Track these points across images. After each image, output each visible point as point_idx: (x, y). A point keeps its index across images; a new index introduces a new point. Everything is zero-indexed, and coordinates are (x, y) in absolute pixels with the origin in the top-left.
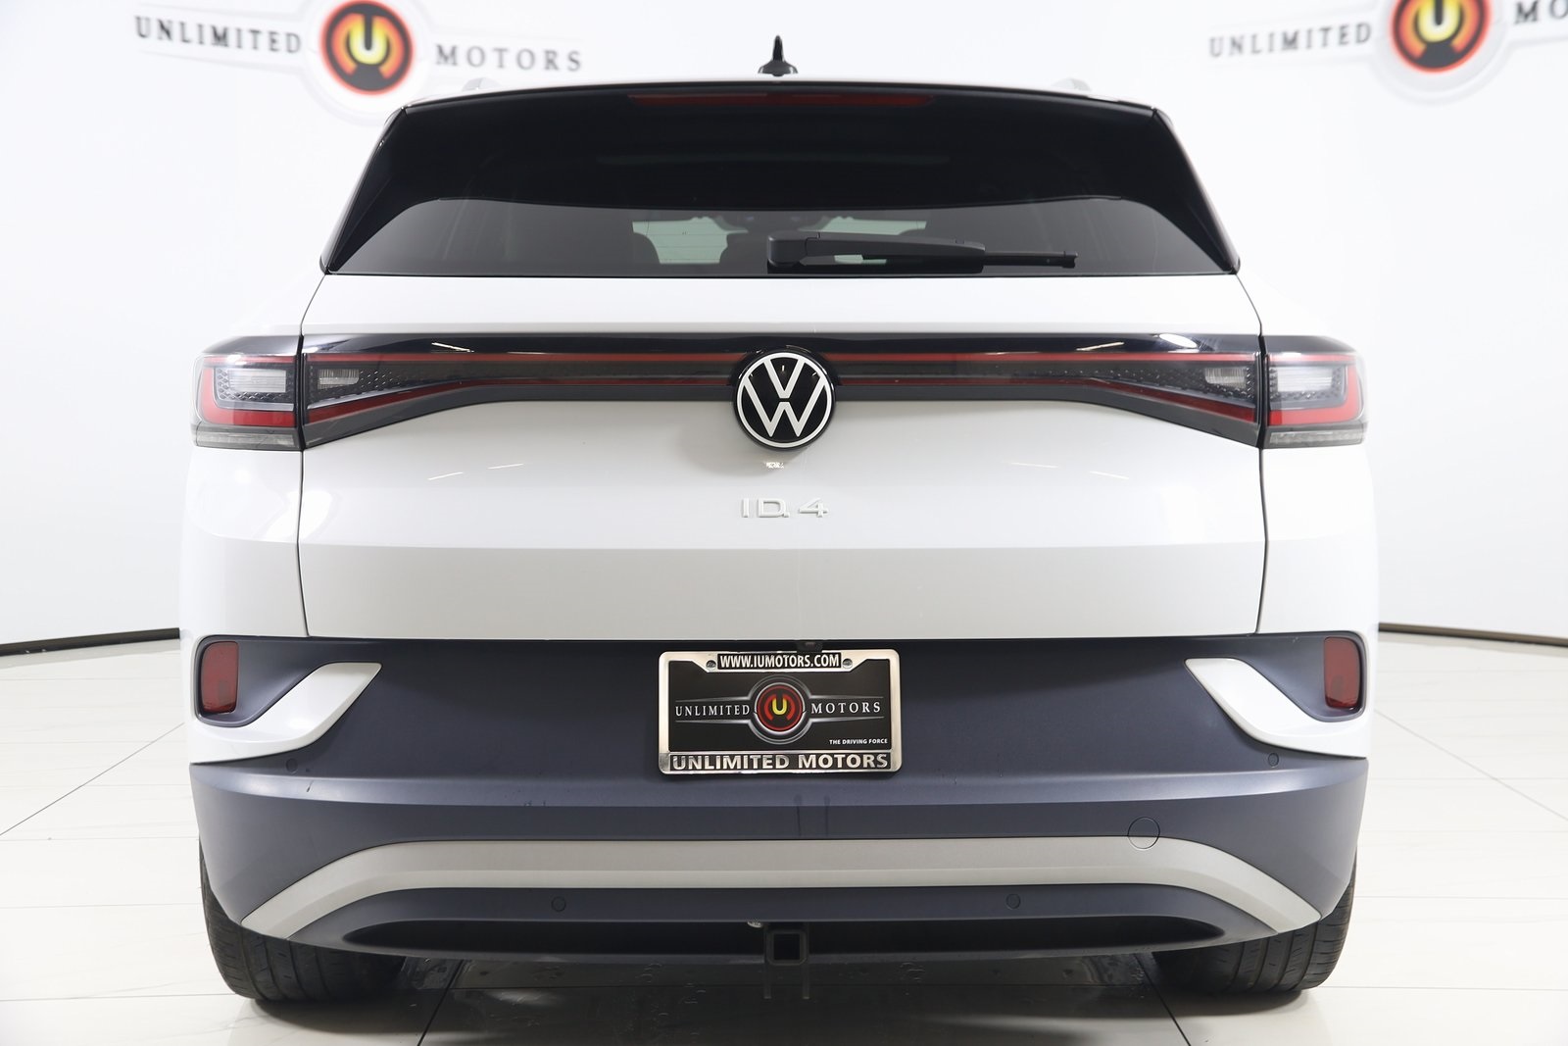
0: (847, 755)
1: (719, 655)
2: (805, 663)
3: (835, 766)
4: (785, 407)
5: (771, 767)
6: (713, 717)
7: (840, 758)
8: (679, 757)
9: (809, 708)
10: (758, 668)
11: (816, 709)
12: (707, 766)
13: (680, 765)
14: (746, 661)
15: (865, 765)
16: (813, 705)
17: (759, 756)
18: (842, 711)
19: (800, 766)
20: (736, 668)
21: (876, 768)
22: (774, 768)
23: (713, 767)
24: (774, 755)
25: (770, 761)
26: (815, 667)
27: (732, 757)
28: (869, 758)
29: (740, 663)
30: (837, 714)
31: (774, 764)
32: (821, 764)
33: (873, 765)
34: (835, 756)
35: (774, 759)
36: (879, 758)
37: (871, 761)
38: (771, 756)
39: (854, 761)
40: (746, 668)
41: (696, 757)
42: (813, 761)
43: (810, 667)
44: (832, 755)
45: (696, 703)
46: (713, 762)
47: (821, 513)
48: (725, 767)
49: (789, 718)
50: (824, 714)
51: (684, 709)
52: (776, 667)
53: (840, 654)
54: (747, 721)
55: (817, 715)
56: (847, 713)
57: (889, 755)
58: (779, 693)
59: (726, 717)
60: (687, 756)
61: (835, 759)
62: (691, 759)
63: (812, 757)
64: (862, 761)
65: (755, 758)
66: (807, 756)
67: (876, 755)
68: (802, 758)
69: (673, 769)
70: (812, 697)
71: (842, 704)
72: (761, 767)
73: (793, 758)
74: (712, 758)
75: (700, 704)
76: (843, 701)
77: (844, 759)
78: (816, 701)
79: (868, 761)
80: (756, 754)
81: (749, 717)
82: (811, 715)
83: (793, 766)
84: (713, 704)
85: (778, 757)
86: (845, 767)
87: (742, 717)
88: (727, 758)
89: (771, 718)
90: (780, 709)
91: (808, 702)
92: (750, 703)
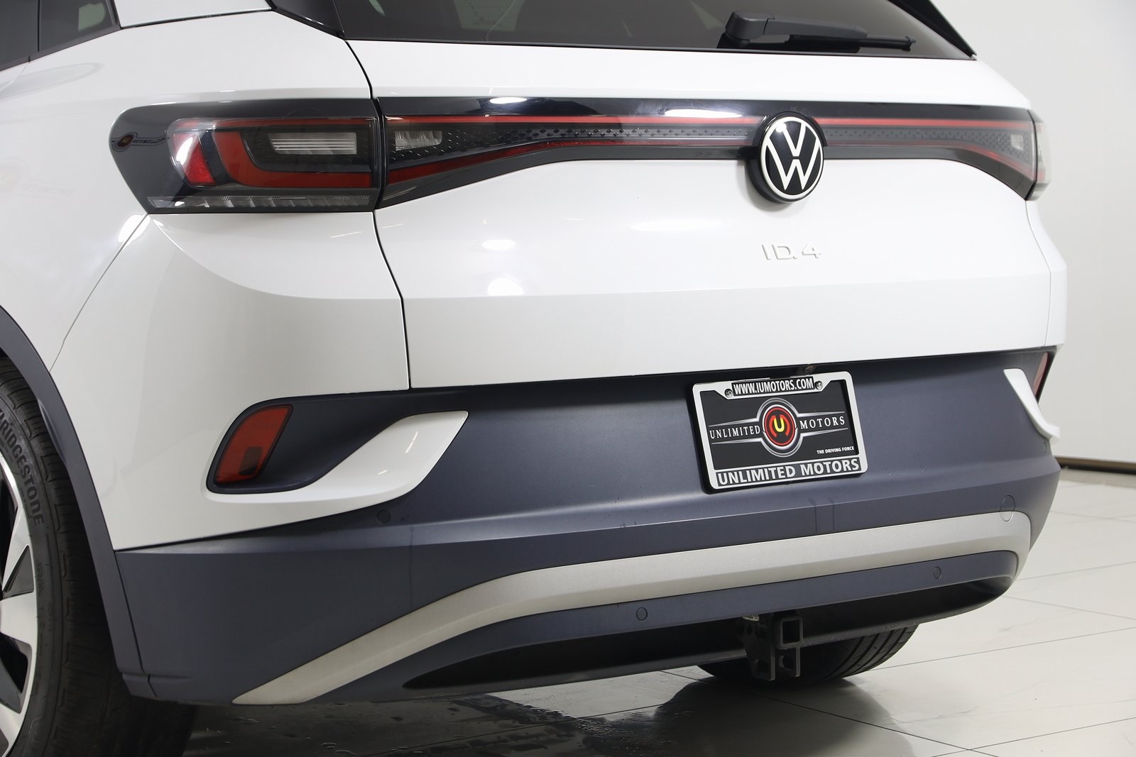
0: (832, 461)
1: (733, 384)
2: (791, 387)
3: (825, 472)
4: (796, 164)
5: (784, 477)
6: (736, 438)
7: (827, 464)
8: (722, 473)
9: (799, 425)
10: (760, 393)
11: (804, 425)
12: (742, 481)
13: (724, 481)
14: (752, 388)
15: (845, 470)
16: (801, 422)
17: (775, 469)
18: (821, 426)
19: (803, 474)
20: (746, 394)
21: (852, 471)
22: (787, 478)
23: (746, 481)
24: (784, 466)
25: (783, 472)
26: (798, 390)
27: (756, 470)
28: (846, 463)
29: (746, 389)
30: (818, 428)
31: (785, 474)
32: (817, 472)
33: (850, 469)
34: (824, 463)
35: (784, 470)
36: (853, 463)
37: (848, 465)
38: (782, 468)
39: (837, 466)
40: (752, 394)
41: (733, 472)
42: (810, 468)
43: (794, 390)
44: (822, 462)
45: (723, 427)
46: (745, 476)
47: (817, 255)
48: (754, 480)
49: (787, 434)
50: (810, 430)
51: (716, 432)
52: (772, 392)
53: (812, 378)
54: (760, 440)
55: (805, 431)
56: (824, 427)
57: (858, 458)
58: (777, 413)
59: (745, 437)
60: (727, 473)
61: (825, 466)
62: (730, 474)
63: (810, 466)
64: (842, 465)
65: (772, 470)
66: (806, 465)
67: (850, 460)
68: (803, 467)
69: (720, 485)
70: (799, 415)
71: (819, 420)
72: (777, 478)
73: (797, 468)
74: (744, 472)
75: (726, 428)
76: (819, 417)
77: (830, 465)
78: (803, 419)
79: (846, 465)
80: (772, 467)
81: (761, 435)
82: (801, 431)
83: (799, 473)
84: (735, 426)
85: (787, 468)
86: (832, 472)
87: (755, 436)
88: (753, 472)
89: (775, 435)
90: (780, 427)
91: (798, 420)
92: (759, 423)
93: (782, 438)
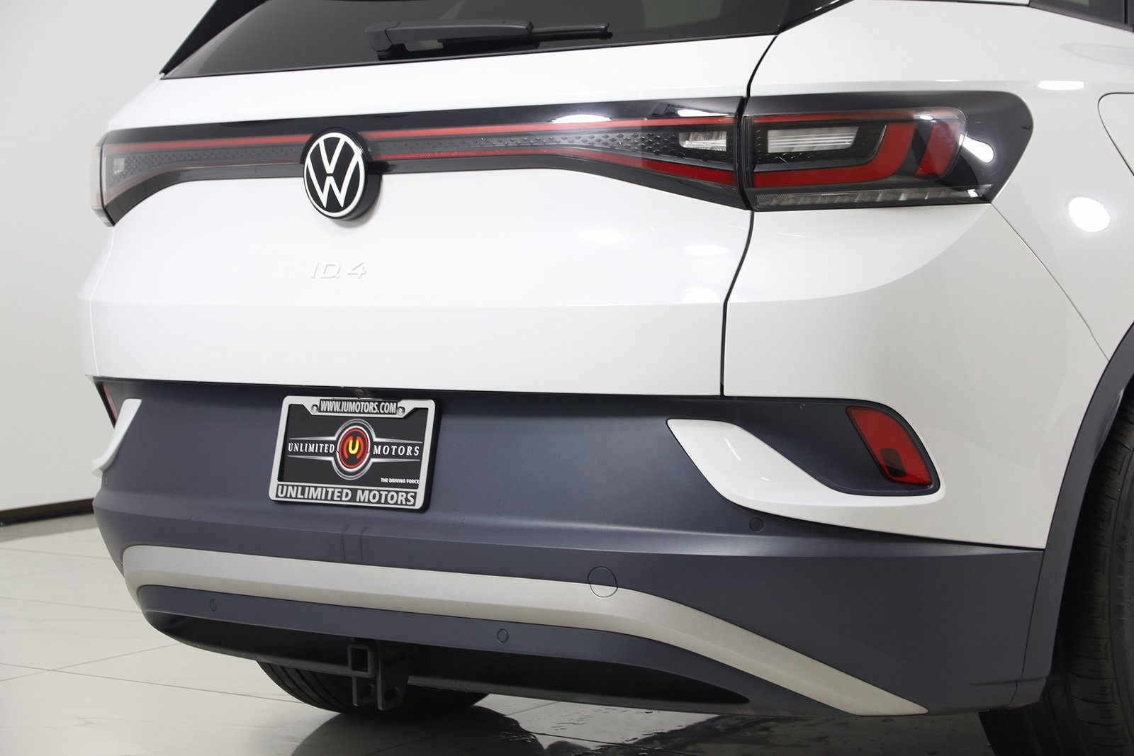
0: (389, 491)
1: (321, 400)
2: (374, 409)
3: (379, 502)
5: (339, 499)
6: (310, 454)
7: (384, 494)
8: (283, 486)
9: (372, 449)
10: (344, 412)
11: (377, 450)
12: (299, 496)
13: (282, 493)
14: (337, 406)
15: (399, 502)
16: (375, 446)
17: (333, 490)
18: (393, 453)
19: (358, 500)
20: (330, 412)
21: (406, 505)
22: (341, 501)
23: (302, 497)
24: (342, 489)
25: (339, 494)
26: (379, 413)
27: (316, 488)
28: (402, 496)
29: (333, 407)
30: (390, 456)
31: (340, 497)
32: (372, 500)
33: (404, 503)
34: (382, 492)
35: (341, 493)
36: (409, 498)
38: (340, 490)
39: (392, 498)
40: (336, 412)
41: (293, 486)
42: (366, 496)
43: (376, 413)
44: (379, 491)
45: (302, 441)
46: (303, 493)
48: (310, 497)
49: (358, 457)
50: (382, 456)
51: (294, 446)
52: (358, 413)
53: (398, 403)
54: (331, 459)
55: (377, 456)
56: (397, 456)
57: (415, 493)
58: (355, 435)
59: (319, 454)
60: (287, 486)
61: (381, 495)
62: (290, 488)
63: (367, 492)
64: (398, 498)
65: (330, 491)
66: (363, 491)
67: (407, 493)
68: (360, 492)
69: (277, 496)
70: (376, 439)
71: (394, 447)
72: (332, 499)
73: (354, 492)
74: (304, 488)
75: (304, 442)
76: (394, 444)
77: (386, 496)
78: (378, 444)
79: (402, 498)
80: (331, 488)
81: (333, 455)
82: (372, 456)
83: (353, 499)
84: (312, 442)
85: (345, 491)
86: (386, 502)
87: (329, 454)
88: (312, 489)
89: (347, 456)
90: (353, 448)
91: (373, 443)
92: (335, 443)
93: (352, 460)
